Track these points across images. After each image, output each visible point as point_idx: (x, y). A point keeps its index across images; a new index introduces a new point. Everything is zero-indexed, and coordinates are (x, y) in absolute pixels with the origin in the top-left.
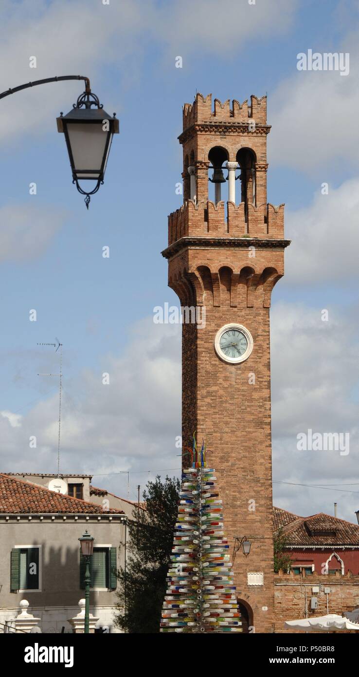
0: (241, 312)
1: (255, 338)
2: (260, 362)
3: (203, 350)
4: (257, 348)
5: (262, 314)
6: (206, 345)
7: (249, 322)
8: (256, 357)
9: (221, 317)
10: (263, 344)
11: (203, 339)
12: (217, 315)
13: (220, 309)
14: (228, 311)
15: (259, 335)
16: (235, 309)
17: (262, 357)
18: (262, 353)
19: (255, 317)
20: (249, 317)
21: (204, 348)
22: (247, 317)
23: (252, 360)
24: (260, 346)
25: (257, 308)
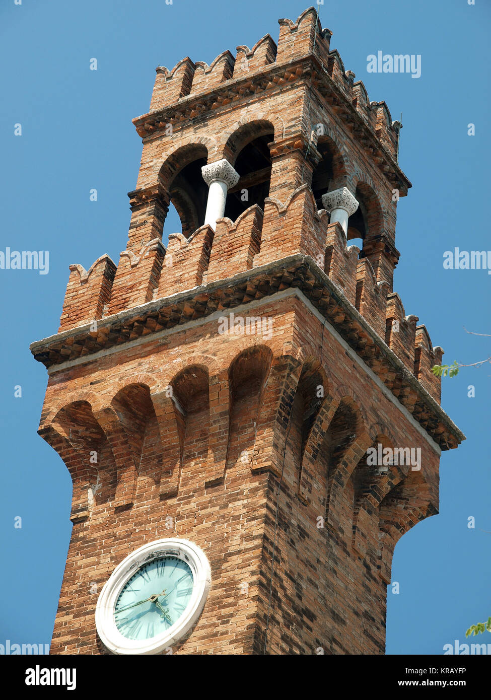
0: (189, 503)
1: (217, 566)
2: (222, 634)
3: (68, 638)
4: (219, 592)
5: (246, 492)
6: (78, 623)
7: (206, 524)
8: (215, 620)
9: (130, 533)
10: (237, 578)
11: (72, 607)
12: (120, 530)
13: (133, 511)
14: (153, 510)
15: (231, 554)
16: (174, 501)
17: (231, 615)
18: (234, 604)
19: (225, 506)
20: (209, 510)
21: (70, 633)
22: (202, 512)
23: (202, 632)
24: (231, 586)
25: (234, 481)
